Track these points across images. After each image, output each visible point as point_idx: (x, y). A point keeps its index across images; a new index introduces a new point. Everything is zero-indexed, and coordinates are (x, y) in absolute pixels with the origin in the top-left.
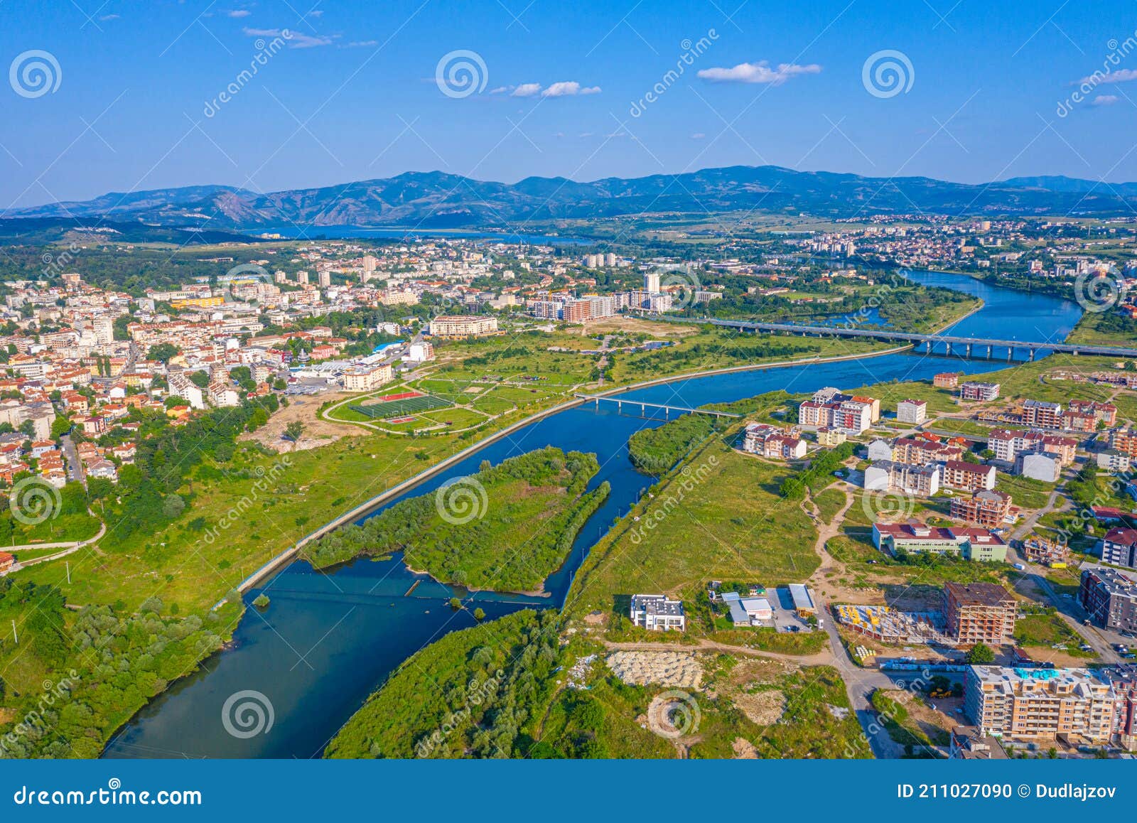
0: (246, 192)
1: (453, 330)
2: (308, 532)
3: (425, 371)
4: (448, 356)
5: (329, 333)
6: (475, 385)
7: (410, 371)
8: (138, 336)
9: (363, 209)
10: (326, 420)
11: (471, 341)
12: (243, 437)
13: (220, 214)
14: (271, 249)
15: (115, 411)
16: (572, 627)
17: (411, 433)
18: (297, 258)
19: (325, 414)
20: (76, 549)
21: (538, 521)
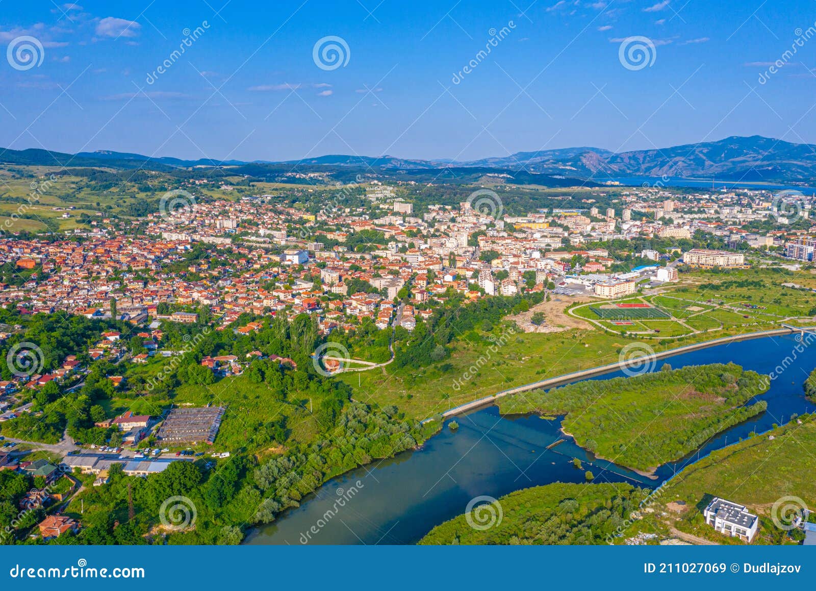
0: (607, 152)
1: (703, 261)
2: (509, 388)
3: (664, 289)
4: (690, 280)
5: (605, 254)
6: (698, 305)
7: (652, 288)
8: (482, 243)
9: (690, 165)
10: (569, 315)
11: (716, 270)
12: (508, 318)
13: (583, 167)
14: (603, 192)
15: (439, 289)
16: (652, 507)
17: (623, 333)
18: (618, 199)
19: (570, 311)
20: (373, 368)
21: (682, 418)
